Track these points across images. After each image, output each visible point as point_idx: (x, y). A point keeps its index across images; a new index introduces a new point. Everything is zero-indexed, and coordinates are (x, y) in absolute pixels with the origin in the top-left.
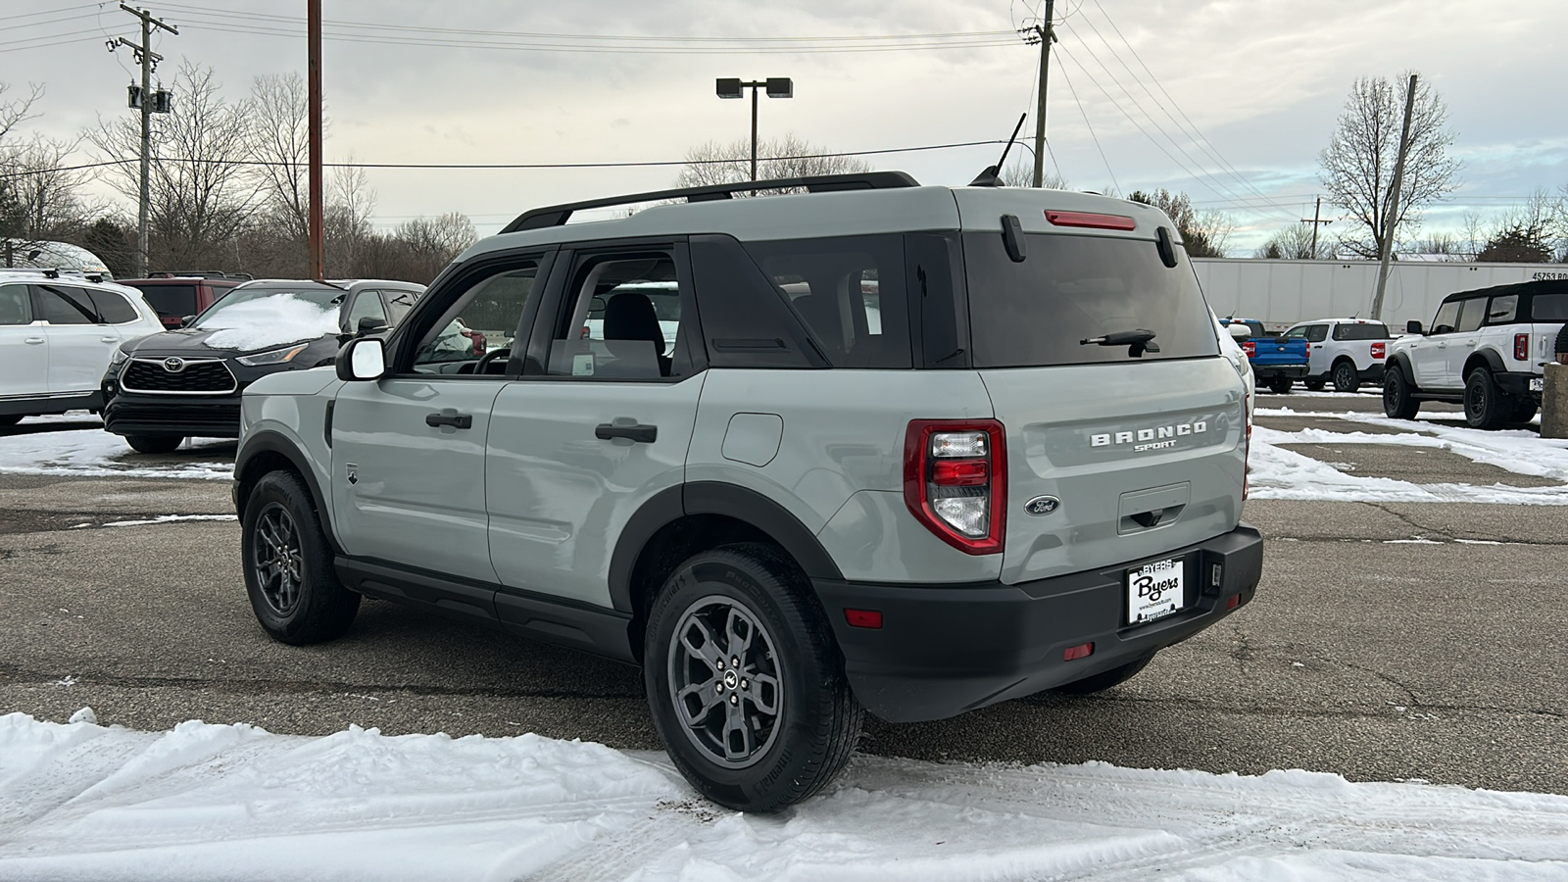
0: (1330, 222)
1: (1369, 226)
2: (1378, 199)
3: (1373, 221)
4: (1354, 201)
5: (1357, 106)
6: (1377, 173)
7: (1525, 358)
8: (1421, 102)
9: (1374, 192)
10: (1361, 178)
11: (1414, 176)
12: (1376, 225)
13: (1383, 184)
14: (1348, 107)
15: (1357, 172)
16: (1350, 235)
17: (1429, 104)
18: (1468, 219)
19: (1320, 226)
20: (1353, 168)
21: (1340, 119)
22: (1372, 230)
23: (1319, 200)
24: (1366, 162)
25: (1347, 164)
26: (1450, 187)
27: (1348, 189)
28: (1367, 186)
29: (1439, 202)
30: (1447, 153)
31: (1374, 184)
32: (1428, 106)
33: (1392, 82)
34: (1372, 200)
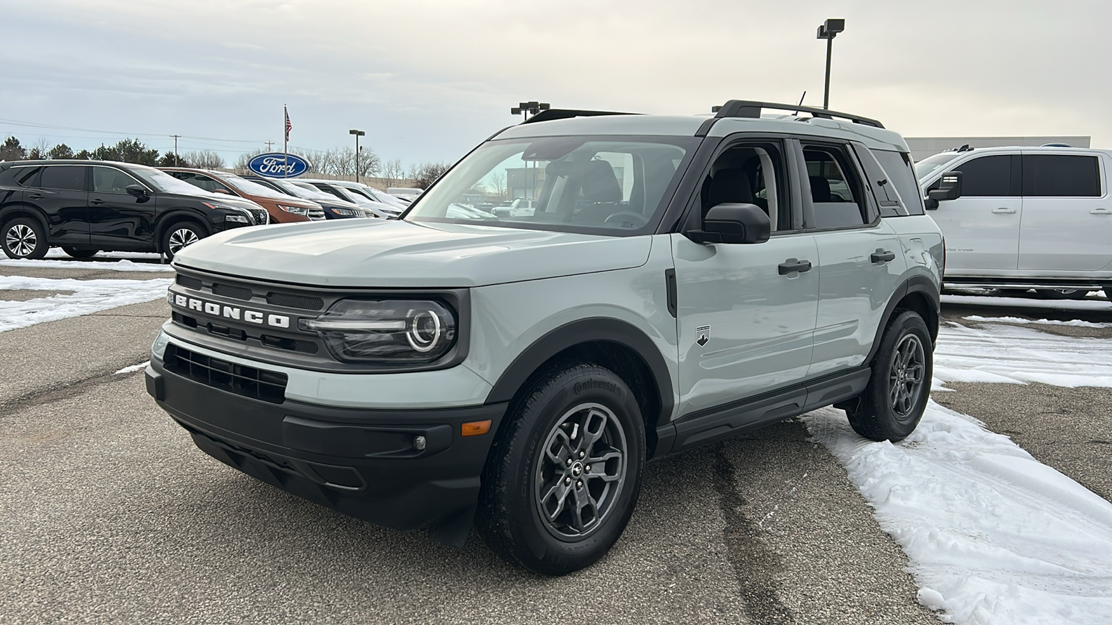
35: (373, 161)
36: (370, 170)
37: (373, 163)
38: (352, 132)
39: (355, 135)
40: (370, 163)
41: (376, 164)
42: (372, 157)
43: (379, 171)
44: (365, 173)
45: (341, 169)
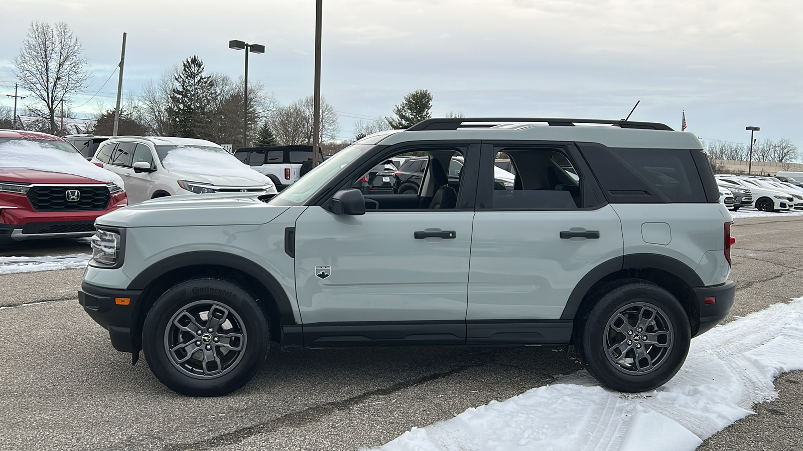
0: (24, 98)
1: (45, 102)
2: (49, 88)
3: (46, 99)
4: (35, 87)
5: (34, 36)
6: (47, 74)
7: (289, 179)
8: (69, 40)
9: (46, 84)
10: (38, 76)
11: (67, 77)
12: (49, 101)
13: (51, 80)
14: (29, 36)
15: (36, 72)
16: (34, 106)
17: (73, 41)
18: (99, 103)
19: (19, 99)
20: (33, 69)
21: (25, 42)
22: (46, 104)
23: (17, 85)
24: (40, 67)
25: (30, 67)
26: (86, 86)
27: (31, 81)
28: (42, 80)
29: (81, 92)
30: (83, 68)
31: (46, 79)
32: (73, 42)
33: (52, 26)
34: (45, 88)
35: (790, 150)
36: (787, 157)
37: (791, 152)
38: (748, 128)
39: (751, 131)
40: (788, 152)
41: (793, 152)
42: (789, 147)
43: (796, 158)
44: (782, 159)
45: (761, 157)
